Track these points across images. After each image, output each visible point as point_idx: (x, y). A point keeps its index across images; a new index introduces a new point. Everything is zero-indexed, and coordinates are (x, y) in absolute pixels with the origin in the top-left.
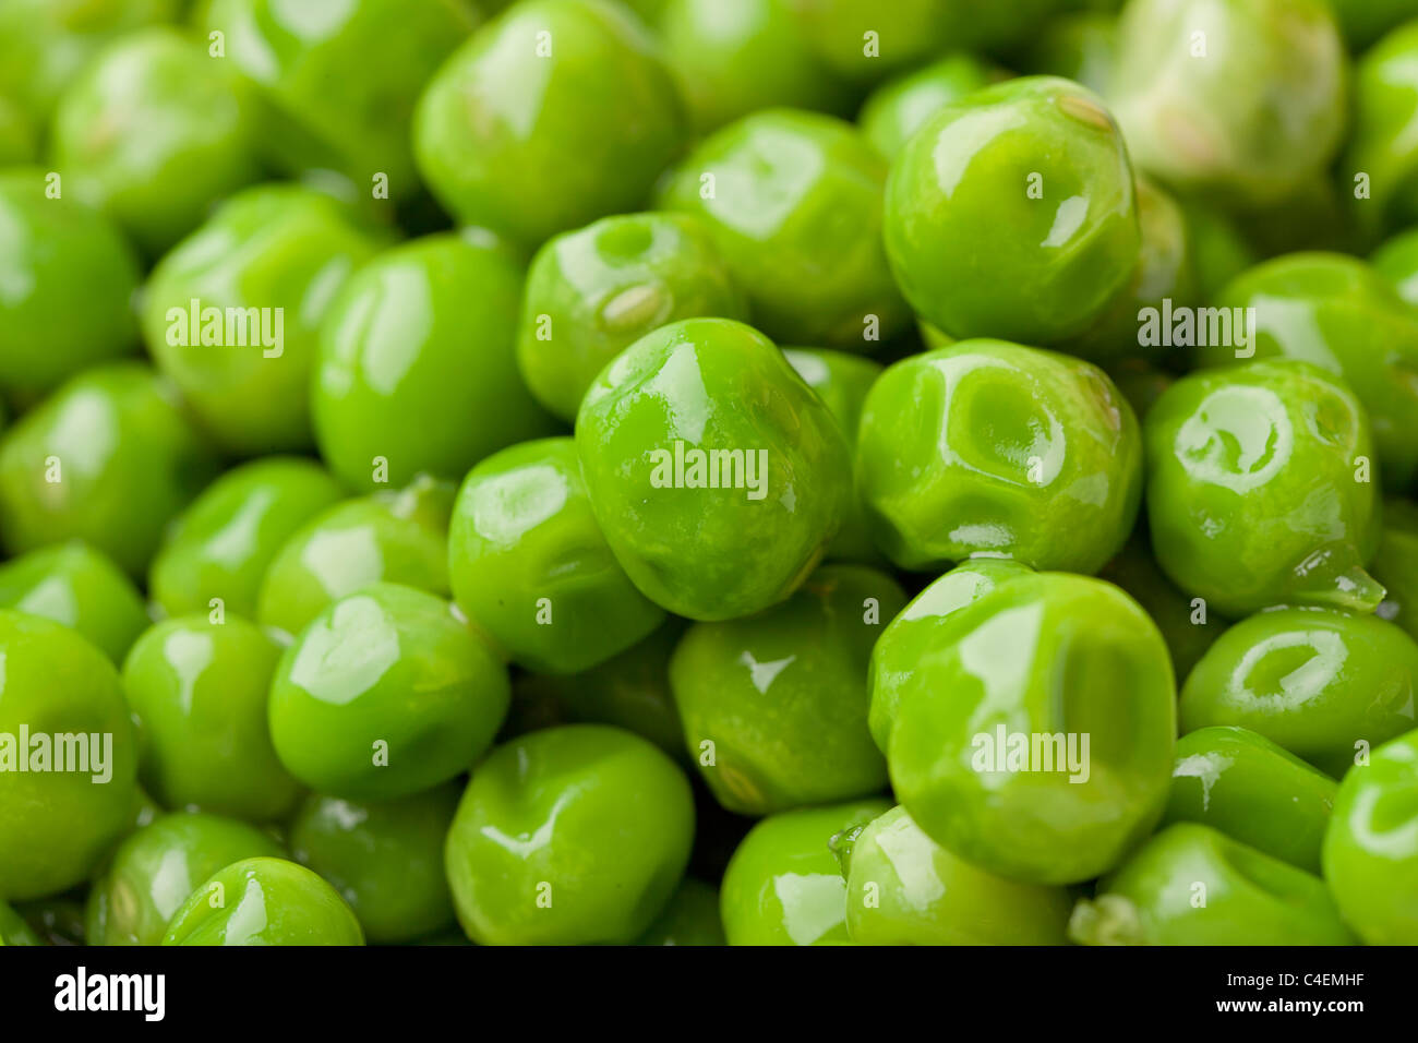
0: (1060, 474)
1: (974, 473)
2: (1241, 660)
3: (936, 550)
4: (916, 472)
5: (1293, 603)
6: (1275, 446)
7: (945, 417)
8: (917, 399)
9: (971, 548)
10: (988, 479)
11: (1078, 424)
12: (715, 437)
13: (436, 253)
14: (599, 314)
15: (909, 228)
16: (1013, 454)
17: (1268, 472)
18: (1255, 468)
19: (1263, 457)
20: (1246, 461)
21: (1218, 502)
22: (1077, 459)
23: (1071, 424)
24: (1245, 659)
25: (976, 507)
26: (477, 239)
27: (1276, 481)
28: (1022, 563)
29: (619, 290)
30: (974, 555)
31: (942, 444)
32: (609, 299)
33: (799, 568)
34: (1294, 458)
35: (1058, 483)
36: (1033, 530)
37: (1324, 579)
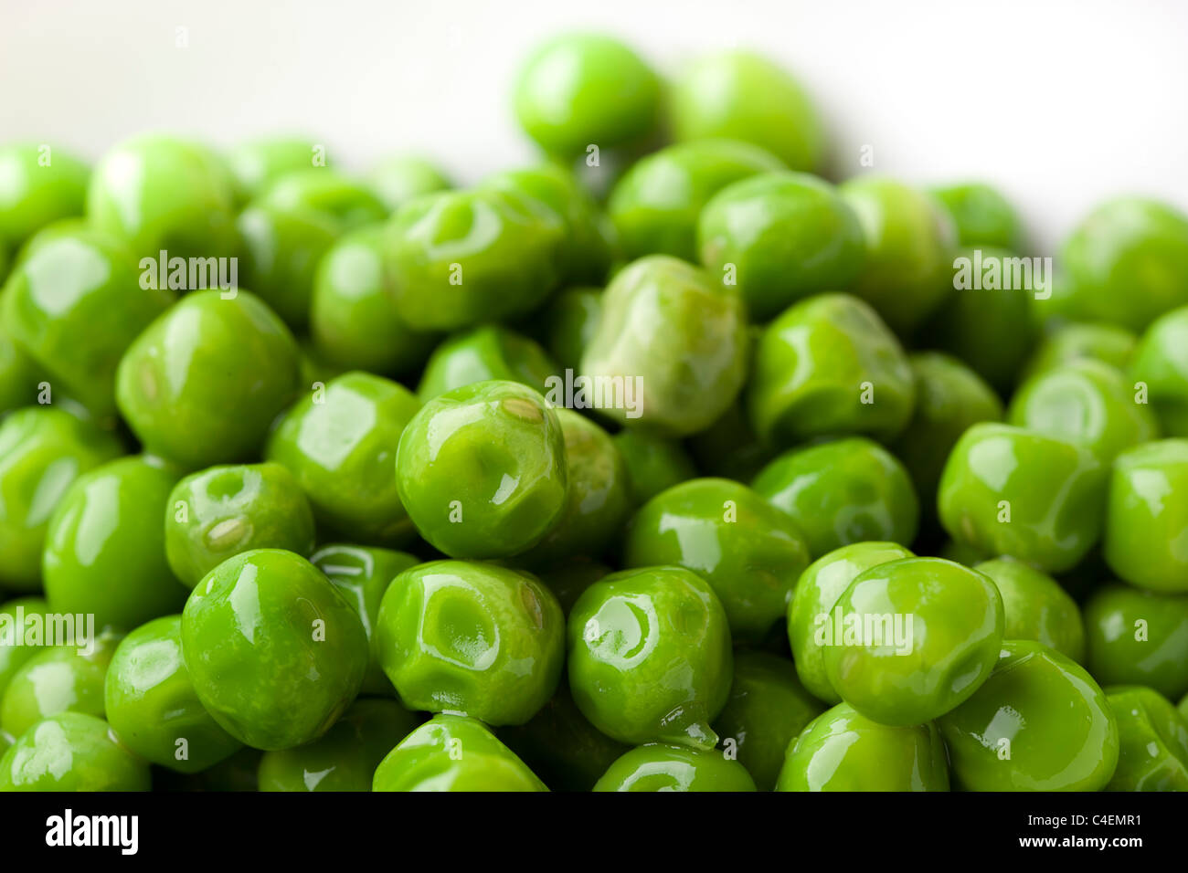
0: (495, 662)
1: (439, 659)
2: (623, 783)
3: (420, 705)
4: (406, 653)
5: (661, 741)
6: (646, 639)
7: (422, 622)
8: (408, 604)
9: (441, 705)
10: (448, 661)
11: (510, 626)
12: (261, 639)
13: (128, 468)
14: (206, 538)
15: (406, 484)
16: (464, 647)
17: (639, 657)
18: (631, 654)
19: (638, 646)
20: (625, 649)
21: (609, 676)
22: (508, 651)
23: (503, 627)
24: (625, 782)
25: (443, 680)
26: (152, 461)
27: (644, 665)
28: (474, 718)
29: (217, 522)
30: (445, 712)
31: (420, 639)
32: (212, 527)
33: (326, 718)
34: (657, 650)
35: (493, 668)
36: (479, 698)
37: (678, 728)
